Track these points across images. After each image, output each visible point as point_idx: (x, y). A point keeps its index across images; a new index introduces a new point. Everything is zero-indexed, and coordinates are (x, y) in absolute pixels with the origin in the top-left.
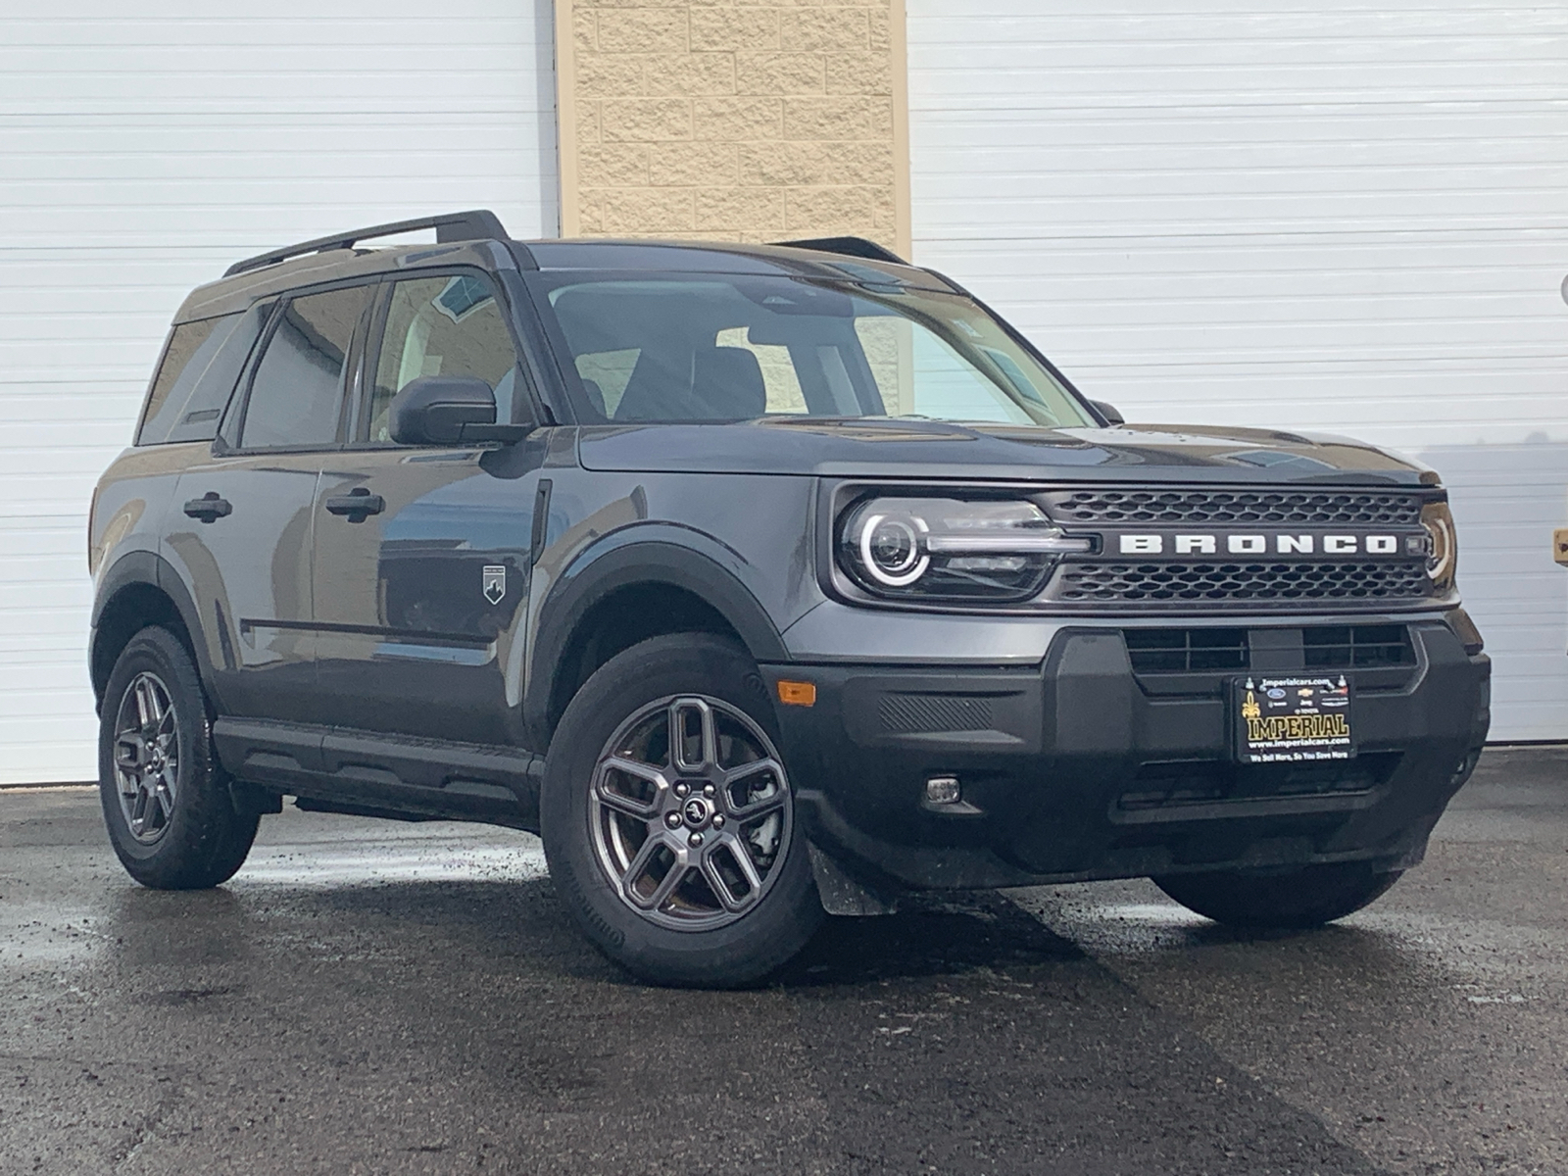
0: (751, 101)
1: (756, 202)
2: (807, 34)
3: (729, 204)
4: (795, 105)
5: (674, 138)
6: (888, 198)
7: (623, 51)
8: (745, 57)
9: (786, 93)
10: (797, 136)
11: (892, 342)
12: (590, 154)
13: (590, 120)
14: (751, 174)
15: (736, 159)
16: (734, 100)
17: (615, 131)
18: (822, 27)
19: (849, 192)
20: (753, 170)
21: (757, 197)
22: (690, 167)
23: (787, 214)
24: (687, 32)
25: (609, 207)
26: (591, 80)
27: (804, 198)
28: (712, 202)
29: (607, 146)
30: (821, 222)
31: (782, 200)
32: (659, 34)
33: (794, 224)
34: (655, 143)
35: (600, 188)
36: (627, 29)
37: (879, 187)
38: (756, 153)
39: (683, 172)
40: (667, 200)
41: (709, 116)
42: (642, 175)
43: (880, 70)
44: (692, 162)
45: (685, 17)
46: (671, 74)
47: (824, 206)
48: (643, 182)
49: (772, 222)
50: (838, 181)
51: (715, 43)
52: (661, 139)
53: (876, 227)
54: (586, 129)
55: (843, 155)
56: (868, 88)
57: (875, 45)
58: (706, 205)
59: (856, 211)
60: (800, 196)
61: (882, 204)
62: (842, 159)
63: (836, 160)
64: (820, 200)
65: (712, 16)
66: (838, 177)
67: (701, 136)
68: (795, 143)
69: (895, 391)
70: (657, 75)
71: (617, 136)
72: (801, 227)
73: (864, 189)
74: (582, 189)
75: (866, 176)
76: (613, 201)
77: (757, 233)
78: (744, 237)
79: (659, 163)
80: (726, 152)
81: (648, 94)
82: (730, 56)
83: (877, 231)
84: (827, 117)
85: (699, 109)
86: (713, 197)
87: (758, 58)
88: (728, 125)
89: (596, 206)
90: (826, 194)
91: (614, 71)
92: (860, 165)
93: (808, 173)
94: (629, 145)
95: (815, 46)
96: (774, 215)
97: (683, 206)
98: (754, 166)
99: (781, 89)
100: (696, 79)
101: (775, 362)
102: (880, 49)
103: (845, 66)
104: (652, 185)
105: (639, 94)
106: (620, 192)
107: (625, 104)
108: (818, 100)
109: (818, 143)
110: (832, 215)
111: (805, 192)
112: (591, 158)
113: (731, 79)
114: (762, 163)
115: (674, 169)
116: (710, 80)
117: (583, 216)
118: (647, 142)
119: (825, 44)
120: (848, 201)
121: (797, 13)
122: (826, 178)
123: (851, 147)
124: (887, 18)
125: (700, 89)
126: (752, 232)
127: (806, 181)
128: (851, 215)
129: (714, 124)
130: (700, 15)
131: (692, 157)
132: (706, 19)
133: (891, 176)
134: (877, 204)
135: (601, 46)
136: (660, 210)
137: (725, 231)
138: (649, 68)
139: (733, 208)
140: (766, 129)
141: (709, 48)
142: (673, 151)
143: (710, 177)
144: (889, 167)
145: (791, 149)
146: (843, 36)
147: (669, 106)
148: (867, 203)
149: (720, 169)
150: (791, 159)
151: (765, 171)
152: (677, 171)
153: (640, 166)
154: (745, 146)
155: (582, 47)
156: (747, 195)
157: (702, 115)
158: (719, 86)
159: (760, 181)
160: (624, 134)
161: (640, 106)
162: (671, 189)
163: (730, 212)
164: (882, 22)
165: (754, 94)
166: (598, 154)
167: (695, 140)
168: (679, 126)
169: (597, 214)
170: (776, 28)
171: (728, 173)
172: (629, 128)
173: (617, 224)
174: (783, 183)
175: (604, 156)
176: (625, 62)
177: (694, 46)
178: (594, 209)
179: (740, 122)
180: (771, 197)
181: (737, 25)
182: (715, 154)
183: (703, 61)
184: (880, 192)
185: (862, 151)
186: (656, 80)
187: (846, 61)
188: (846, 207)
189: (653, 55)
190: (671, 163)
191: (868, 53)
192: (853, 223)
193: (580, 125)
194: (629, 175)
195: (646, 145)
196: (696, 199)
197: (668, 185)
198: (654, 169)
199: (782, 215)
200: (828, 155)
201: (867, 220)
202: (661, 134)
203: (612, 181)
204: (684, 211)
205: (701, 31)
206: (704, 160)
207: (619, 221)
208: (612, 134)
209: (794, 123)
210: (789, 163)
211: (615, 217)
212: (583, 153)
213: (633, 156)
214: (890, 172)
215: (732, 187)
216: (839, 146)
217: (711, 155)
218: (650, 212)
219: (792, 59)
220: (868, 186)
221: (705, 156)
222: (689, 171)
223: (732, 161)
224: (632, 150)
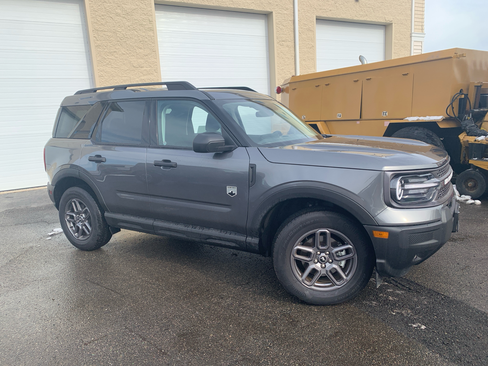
0: (130, 52)
2: (139, 39)
3: (127, 72)
4: (138, 53)
5: (115, 58)
6: (157, 71)
7: (104, 40)
8: (128, 43)
9: (136, 50)
10: (139, 59)
13: (98, 54)
14: (131, 66)
16: (126, 51)
17: (104, 57)
18: (142, 38)
20: (132, 65)
24: (116, 37)
25: (104, 72)
26: (98, 46)
28: (124, 71)
29: (102, 60)
31: (137, 71)
32: (111, 37)
34: (112, 59)
35: (102, 68)
36: (104, 36)
37: (155, 69)
38: (132, 62)
41: (122, 54)
42: (110, 66)
43: (154, 47)
44: (119, 63)
45: (116, 34)
46: (114, 45)
49: (136, 75)
50: (147, 68)
51: (122, 40)
54: (98, 56)
56: (151, 50)
57: (152, 42)
58: (123, 72)
61: (156, 72)
63: (147, 64)
65: (121, 34)
67: (121, 58)
68: (139, 60)
70: (111, 45)
71: (104, 58)
72: (141, 76)
74: (98, 68)
75: (152, 67)
76: (105, 71)
77: (133, 77)
81: (110, 49)
82: (125, 43)
83: (155, 77)
84: (144, 55)
85: (120, 53)
86: (124, 70)
87: (130, 43)
88: (126, 56)
90: (145, 70)
91: (102, 44)
92: (151, 65)
93: (142, 66)
95: (141, 41)
96: (136, 74)
97: (119, 72)
99: (135, 49)
100: (119, 47)
102: (153, 43)
103: (147, 46)
104: (112, 67)
105: (108, 49)
106: (106, 69)
107: (105, 51)
108: (143, 52)
109: (143, 60)
110: (147, 74)
111: (142, 69)
113: (126, 47)
116: (122, 47)
117: (99, 74)
118: (110, 59)
119: (143, 41)
120: (149, 71)
121: (137, 35)
122: (145, 67)
123: (149, 61)
124: (154, 37)
125: (120, 49)
127: (142, 67)
129: (123, 56)
130: (118, 34)
132: (120, 35)
133: (157, 67)
135: (99, 39)
136: (114, 72)
137: (127, 77)
138: (109, 44)
140: (133, 57)
141: (120, 41)
142: (116, 61)
143: (123, 66)
144: (156, 65)
146: (146, 40)
147: (114, 52)
148: (153, 72)
149: (125, 65)
151: (134, 65)
152: (117, 65)
153: (109, 64)
154: (129, 60)
155: (96, 39)
156: (131, 70)
157: (120, 54)
158: (123, 48)
159: (133, 67)
160: (106, 57)
161: (108, 52)
162: (116, 68)
164: (153, 37)
165: (130, 50)
166: (100, 61)
167: (120, 59)
168: (116, 56)
169: (101, 73)
170: (134, 37)
171: (127, 66)
172: (107, 56)
174: (137, 68)
175: (102, 62)
176: (105, 43)
177: (118, 40)
179: (128, 55)
180: (135, 70)
181: (126, 36)
182: (124, 62)
183: (120, 43)
185: (151, 62)
186: (111, 47)
187: (147, 45)
188: (149, 73)
189: (110, 41)
190: (115, 63)
191: (151, 43)
193: (96, 55)
194: (107, 65)
195: (110, 60)
196: (121, 71)
198: (112, 64)
199: (137, 74)
200: (145, 63)
201: (153, 75)
202: (113, 57)
203: (104, 67)
204: (119, 73)
205: (119, 37)
207: (106, 75)
209: (138, 56)
210: (138, 64)
211: (105, 74)
212: (97, 61)
213: (108, 62)
215: (128, 68)
216: (147, 61)
218: (112, 73)
219: (137, 44)
220: (153, 69)
221: (122, 62)
222: (119, 65)
223: (127, 63)
224: (107, 60)
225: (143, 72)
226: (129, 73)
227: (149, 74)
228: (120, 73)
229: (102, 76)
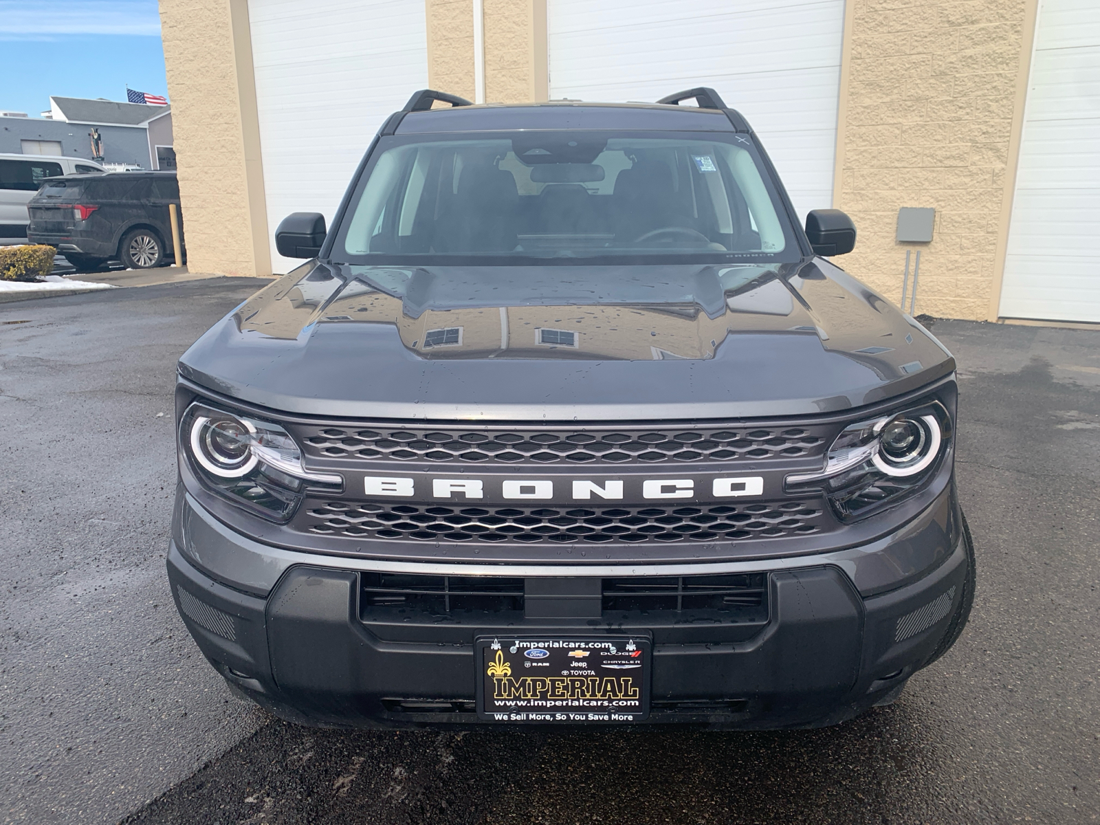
1: (944, 37)
3: (928, 39)
5: (904, 6)
6: (1019, 28)
11: (1011, 107)
12: (860, 19)
14: (942, 22)
15: (936, 15)
17: (873, 6)
19: (997, 27)
20: (944, 19)
21: (944, 34)
22: (910, 21)
23: (959, 42)
25: (866, 46)
27: (971, 32)
28: (919, 39)
29: (868, 14)
30: (979, 45)
31: (958, 35)
33: (962, 47)
34: (893, 10)
35: (862, 36)
37: (1014, 22)
38: (946, 10)
39: (906, 24)
40: (896, 40)
42: (885, 28)
44: (912, 18)
47: (981, 36)
48: (885, 31)
49: (951, 47)
50: (991, 21)
52: (897, 7)
53: (1010, 45)
54: (859, 6)
55: (997, 6)
58: (916, 41)
59: (1000, 37)
60: (968, 31)
61: (1016, 32)
62: (996, 8)
63: (992, 10)
64: (979, 33)
66: (991, 19)
69: (1008, 134)
71: (874, 8)
72: (966, 48)
73: (1005, 25)
74: (854, 38)
75: (1008, 17)
76: (869, 42)
77: (942, 53)
78: (934, 56)
79: (895, 20)
80: (930, 11)
83: (1010, 47)
86: (920, 36)
89: (860, 46)
90: (983, 29)
92: (1005, 11)
93: (974, 18)
94: (880, 12)
96: (953, 43)
97: (904, 42)
98: (945, 17)
101: (943, 120)
104: (889, 32)
106: (873, 38)
110: (985, 40)
111: (971, 29)
112: (860, 21)
114: (949, 16)
115: (901, 23)
117: (853, 52)
118: (889, 10)
120: (994, 32)
122: (984, 21)
126: (939, 53)
127: (973, 23)
128: (996, 40)
131: (912, 16)
133: (1023, 16)
134: (1013, 32)
136: (892, 45)
137: (924, 53)
139: (931, 41)
142: (902, 13)
143: (920, 25)
144: (1023, 10)
145: (966, 6)
148: (1007, 32)
149: (926, 21)
150: (965, 11)
151: (950, 19)
152: (903, 24)
153: (884, 23)
154: (941, 7)
156: (939, 33)
159: (947, 25)
160: (878, 7)
162: (899, 34)
163: (928, 44)
166: (863, 19)
167: (915, 6)
169: (860, 49)
171: (930, 23)
173: (869, 54)
174: (960, 25)
175: (867, 20)
178: (859, 47)
180: (952, 33)
182: (924, 13)
184: (1015, 25)
188: (994, 36)
190: (900, 20)
192: (997, 44)
193: (856, 5)
194: (878, 28)
195: (888, 12)
196: (912, 38)
197: (898, 32)
198: (891, 24)
200: (988, 7)
201: (1005, 42)
203: (869, 32)
204: (905, 44)
206: (918, 17)
207: (871, 53)
208: (872, 8)
210: (965, 14)
211: (868, 51)
212: (856, 19)
213: (881, 18)
214: (1022, 13)
215: (931, 30)
217: (922, 13)
218: (886, 47)
221: (919, 14)
222: (910, 23)
223: (933, 16)
224: (880, 15)
225: (974, 36)
226: (934, 42)
227: (994, 39)
228: (909, 44)
229: (859, 56)
